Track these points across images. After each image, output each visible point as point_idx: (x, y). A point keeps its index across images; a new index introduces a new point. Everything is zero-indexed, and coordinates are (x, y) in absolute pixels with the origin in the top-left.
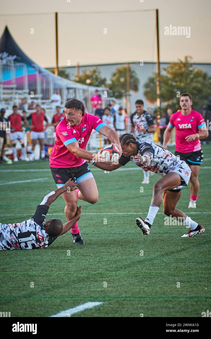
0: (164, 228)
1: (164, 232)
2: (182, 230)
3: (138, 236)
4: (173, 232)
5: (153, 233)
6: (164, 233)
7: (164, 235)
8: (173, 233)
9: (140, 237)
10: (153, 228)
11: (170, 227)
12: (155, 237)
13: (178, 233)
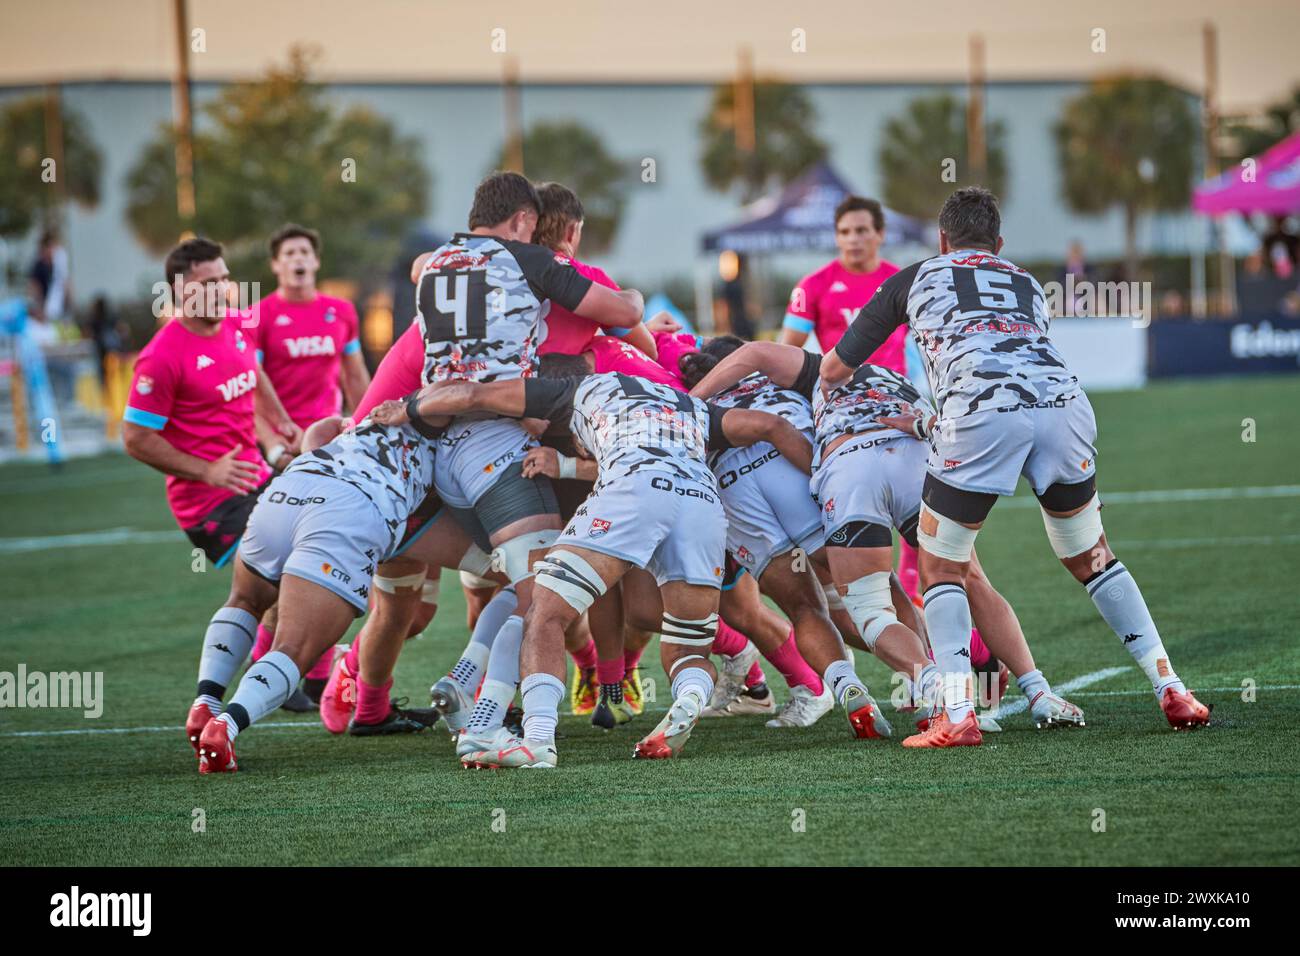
0: (221, 791)
1: (217, 807)
2: (295, 796)
3: (108, 827)
4: (256, 808)
5: (171, 815)
6: (217, 813)
7: (219, 819)
8: (256, 813)
9: (113, 835)
10: (172, 794)
11: (244, 787)
12: (178, 832)
13: (279, 809)
